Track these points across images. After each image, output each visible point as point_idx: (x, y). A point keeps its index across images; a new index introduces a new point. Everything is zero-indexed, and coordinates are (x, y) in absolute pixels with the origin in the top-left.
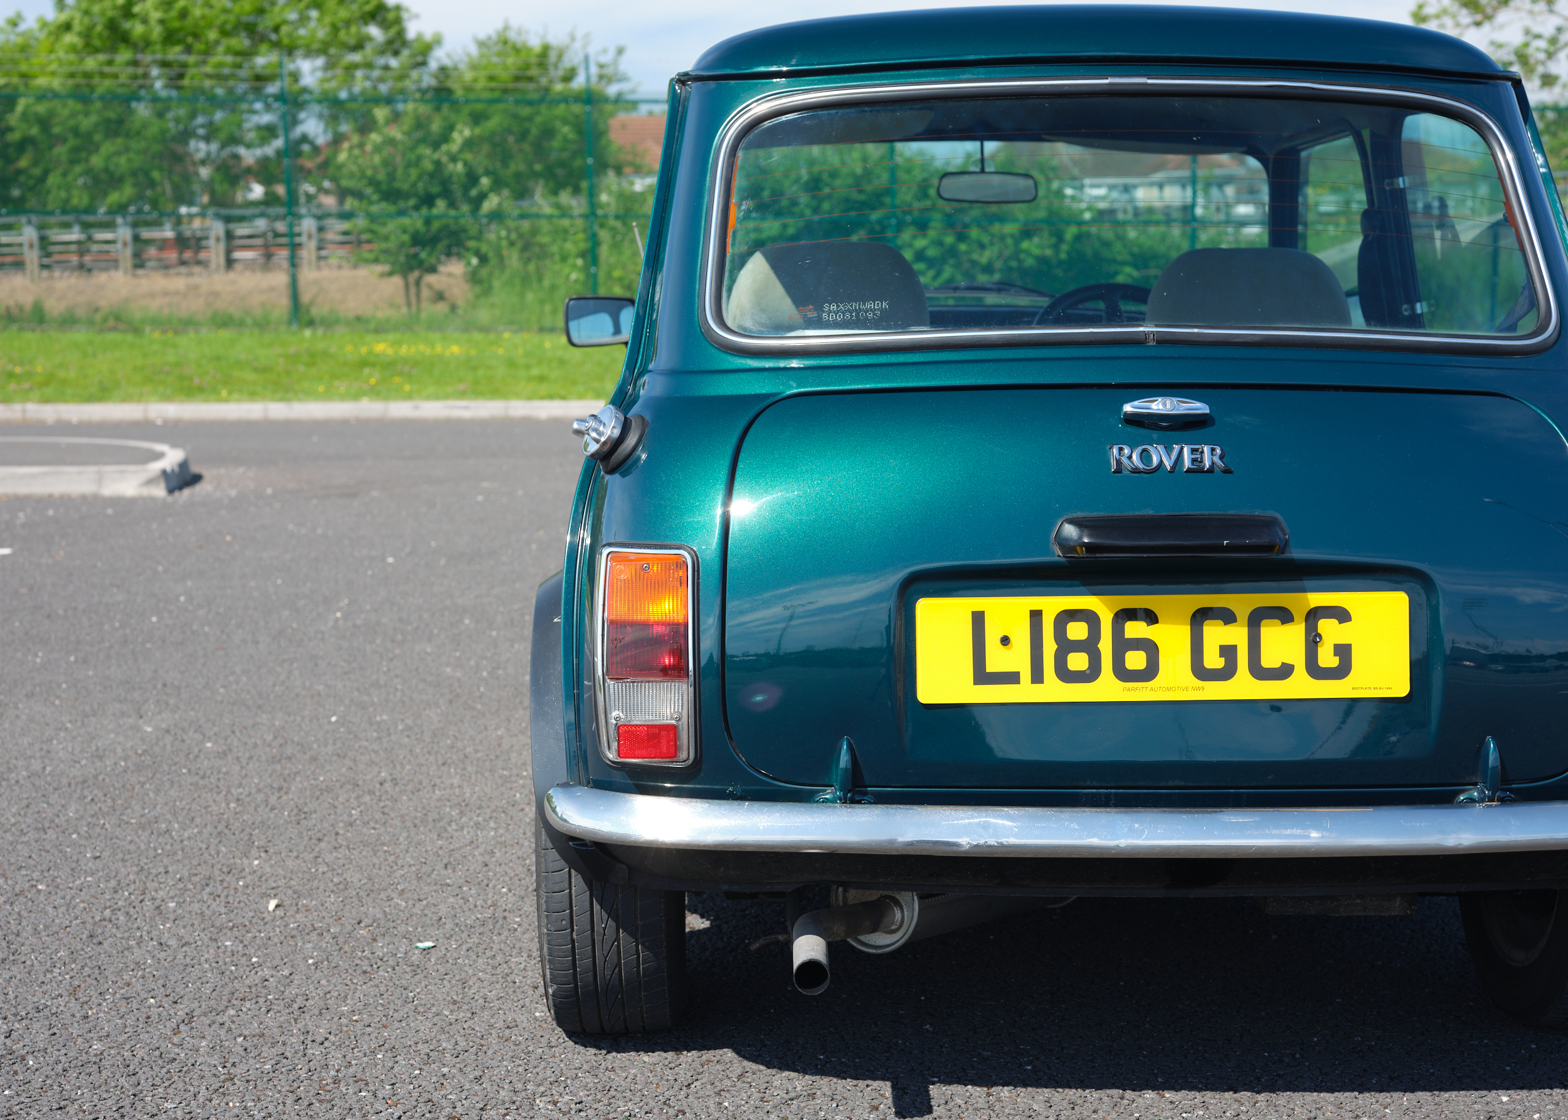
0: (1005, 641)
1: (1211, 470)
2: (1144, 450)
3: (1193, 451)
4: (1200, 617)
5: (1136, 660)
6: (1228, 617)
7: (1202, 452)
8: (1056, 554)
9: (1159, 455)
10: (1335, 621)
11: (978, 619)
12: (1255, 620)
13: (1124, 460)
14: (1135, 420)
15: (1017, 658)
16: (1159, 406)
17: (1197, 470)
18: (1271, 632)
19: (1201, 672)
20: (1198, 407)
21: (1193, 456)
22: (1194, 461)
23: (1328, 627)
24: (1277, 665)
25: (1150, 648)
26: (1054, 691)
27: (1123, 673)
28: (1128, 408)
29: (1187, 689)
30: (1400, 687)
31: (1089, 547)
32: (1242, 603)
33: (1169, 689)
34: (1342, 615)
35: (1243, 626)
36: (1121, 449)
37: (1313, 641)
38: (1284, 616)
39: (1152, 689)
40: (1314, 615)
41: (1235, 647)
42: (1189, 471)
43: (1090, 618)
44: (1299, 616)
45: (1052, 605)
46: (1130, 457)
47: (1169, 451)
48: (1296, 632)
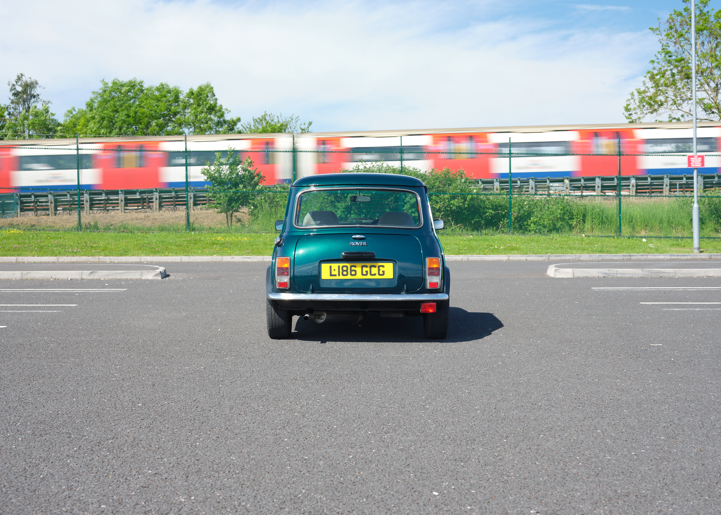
0: (334, 270)
4: (362, 267)
5: (353, 273)
6: (367, 267)
8: (342, 257)
9: (357, 243)
11: (331, 267)
12: (371, 267)
14: (355, 239)
15: (336, 273)
16: (358, 236)
17: (362, 246)
18: (373, 269)
19: (363, 274)
23: (381, 268)
25: (355, 271)
26: (342, 277)
27: (351, 275)
28: (353, 237)
30: (392, 277)
31: (345, 256)
32: (369, 264)
34: (383, 266)
37: (379, 270)
38: (375, 267)
40: (379, 267)
43: (347, 267)
44: (377, 266)
45: (341, 265)
47: (358, 243)
48: (377, 269)
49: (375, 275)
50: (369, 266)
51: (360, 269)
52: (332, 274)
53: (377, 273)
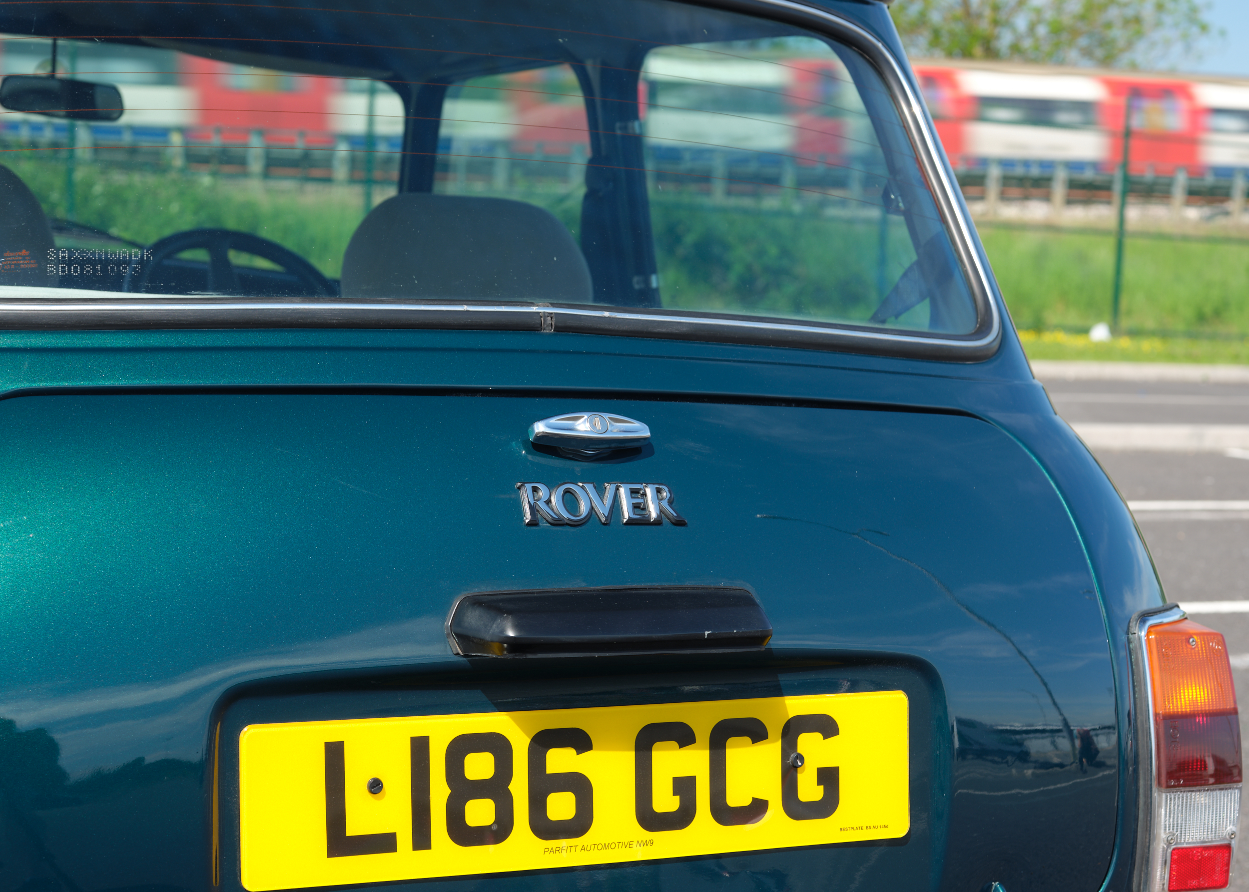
0: (375, 786)
1: (658, 522)
2: (567, 492)
3: (634, 492)
7: (645, 494)
10: (818, 736)
13: (541, 505)
17: (640, 521)
20: (637, 429)
21: (635, 501)
22: (636, 507)
24: (747, 802)
28: (540, 427)
29: (630, 845)
33: (606, 847)
35: (703, 748)
36: (535, 490)
39: (583, 849)
41: (693, 779)
42: (631, 522)
46: (548, 502)
47: (601, 492)
49: (757, 808)
50: (703, 734)
51: (627, 759)
52: (354, 827)
53: (773, 794)
